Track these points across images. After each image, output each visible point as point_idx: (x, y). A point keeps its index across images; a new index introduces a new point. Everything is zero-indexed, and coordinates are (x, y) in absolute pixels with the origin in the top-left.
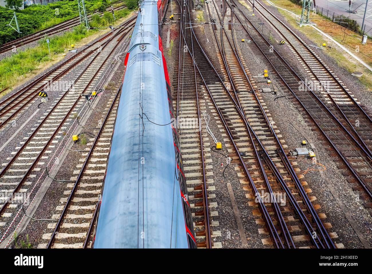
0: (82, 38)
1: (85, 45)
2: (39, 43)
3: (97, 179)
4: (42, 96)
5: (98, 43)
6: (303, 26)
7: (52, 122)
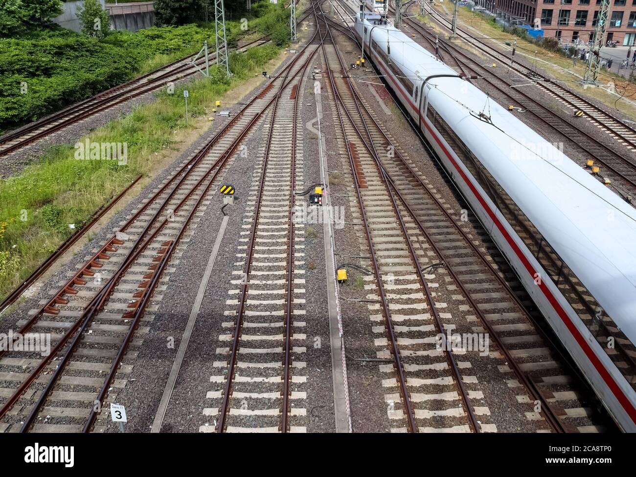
0: (226, 90)
1: (237, 102)
2: (157, 96)
3: (428, 356)
4: (226, 192)
5: (258, 100)
6: (589, 88)
7: (269, 242)
